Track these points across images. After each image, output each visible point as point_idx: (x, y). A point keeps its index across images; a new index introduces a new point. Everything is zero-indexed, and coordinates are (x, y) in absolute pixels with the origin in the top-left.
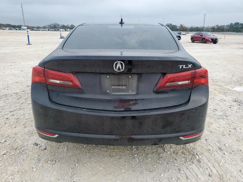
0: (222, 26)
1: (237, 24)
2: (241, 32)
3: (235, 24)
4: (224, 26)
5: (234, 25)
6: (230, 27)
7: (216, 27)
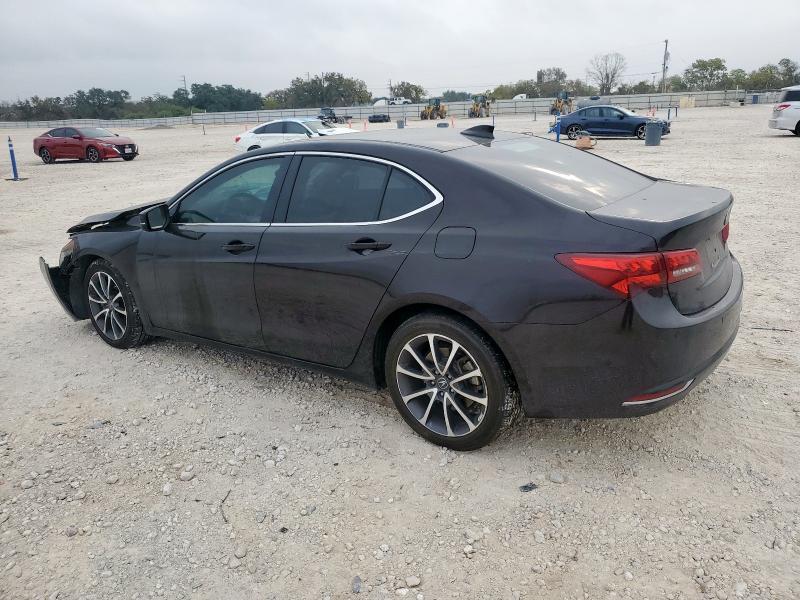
0: (50, 100)
1: (96, 93)
2: (117, 118)
3: (91, 92)
4: (58, 98)
5: (88, 97)
6: (78, 101)
7: (32, 105)
